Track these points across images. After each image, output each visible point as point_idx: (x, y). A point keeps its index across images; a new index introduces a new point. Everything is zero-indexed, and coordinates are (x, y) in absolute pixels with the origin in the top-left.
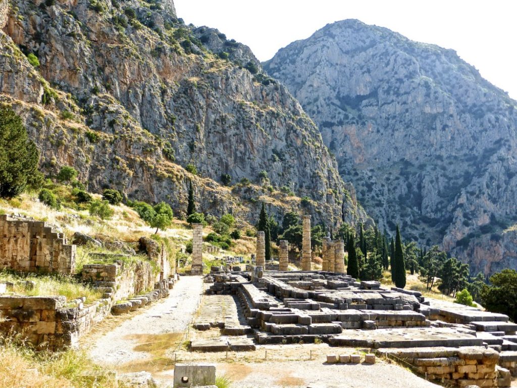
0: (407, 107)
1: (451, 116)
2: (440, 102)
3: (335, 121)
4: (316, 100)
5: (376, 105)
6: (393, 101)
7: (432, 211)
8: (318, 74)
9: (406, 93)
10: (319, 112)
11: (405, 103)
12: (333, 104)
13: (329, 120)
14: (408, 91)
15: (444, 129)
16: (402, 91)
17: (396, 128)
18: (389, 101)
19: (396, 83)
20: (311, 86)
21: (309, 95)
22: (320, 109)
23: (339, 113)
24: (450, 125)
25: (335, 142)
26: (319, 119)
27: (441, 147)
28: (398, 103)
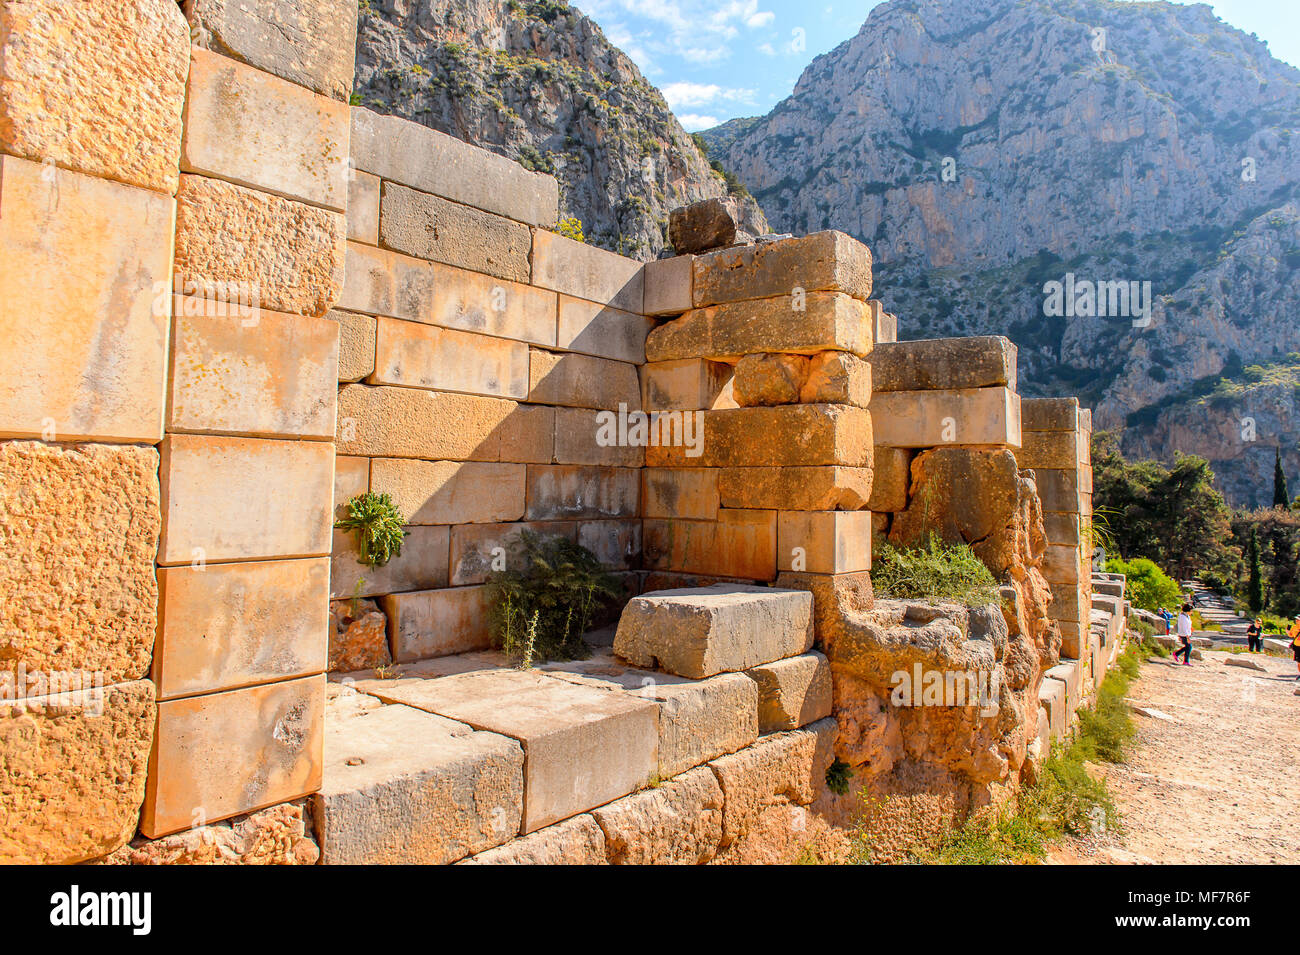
0: (1058, 134)
1: (1163, 141)
2: (1139, 113)
3: (891, 179)
4: (857, 141)
5: (993, 140)
6: (1029, 125)
7: (1084, 354)
8: (868, 88)
9: (1060, 104)
10: (859, 165)
11: (1055, 127)
12: (893, 145)
13: (880, 179)
14: (1063, 99)
15: (1141, 173)
16: (1050, 102)
17: (1030, 184)
18: (1020, 128)
19: (1041, 86)
20: (853, 114)
21: (846, 132)
22: (862, 157)
23: (903, 162)
24: (1158, 162)
25: (888, 223)
26: (858, 178)
27: (1132, 215)
28: (1041, 128)
